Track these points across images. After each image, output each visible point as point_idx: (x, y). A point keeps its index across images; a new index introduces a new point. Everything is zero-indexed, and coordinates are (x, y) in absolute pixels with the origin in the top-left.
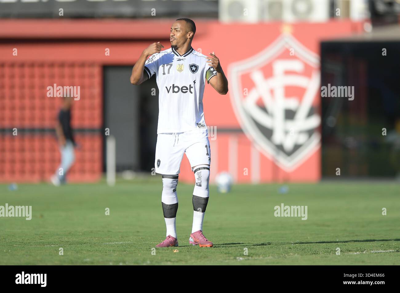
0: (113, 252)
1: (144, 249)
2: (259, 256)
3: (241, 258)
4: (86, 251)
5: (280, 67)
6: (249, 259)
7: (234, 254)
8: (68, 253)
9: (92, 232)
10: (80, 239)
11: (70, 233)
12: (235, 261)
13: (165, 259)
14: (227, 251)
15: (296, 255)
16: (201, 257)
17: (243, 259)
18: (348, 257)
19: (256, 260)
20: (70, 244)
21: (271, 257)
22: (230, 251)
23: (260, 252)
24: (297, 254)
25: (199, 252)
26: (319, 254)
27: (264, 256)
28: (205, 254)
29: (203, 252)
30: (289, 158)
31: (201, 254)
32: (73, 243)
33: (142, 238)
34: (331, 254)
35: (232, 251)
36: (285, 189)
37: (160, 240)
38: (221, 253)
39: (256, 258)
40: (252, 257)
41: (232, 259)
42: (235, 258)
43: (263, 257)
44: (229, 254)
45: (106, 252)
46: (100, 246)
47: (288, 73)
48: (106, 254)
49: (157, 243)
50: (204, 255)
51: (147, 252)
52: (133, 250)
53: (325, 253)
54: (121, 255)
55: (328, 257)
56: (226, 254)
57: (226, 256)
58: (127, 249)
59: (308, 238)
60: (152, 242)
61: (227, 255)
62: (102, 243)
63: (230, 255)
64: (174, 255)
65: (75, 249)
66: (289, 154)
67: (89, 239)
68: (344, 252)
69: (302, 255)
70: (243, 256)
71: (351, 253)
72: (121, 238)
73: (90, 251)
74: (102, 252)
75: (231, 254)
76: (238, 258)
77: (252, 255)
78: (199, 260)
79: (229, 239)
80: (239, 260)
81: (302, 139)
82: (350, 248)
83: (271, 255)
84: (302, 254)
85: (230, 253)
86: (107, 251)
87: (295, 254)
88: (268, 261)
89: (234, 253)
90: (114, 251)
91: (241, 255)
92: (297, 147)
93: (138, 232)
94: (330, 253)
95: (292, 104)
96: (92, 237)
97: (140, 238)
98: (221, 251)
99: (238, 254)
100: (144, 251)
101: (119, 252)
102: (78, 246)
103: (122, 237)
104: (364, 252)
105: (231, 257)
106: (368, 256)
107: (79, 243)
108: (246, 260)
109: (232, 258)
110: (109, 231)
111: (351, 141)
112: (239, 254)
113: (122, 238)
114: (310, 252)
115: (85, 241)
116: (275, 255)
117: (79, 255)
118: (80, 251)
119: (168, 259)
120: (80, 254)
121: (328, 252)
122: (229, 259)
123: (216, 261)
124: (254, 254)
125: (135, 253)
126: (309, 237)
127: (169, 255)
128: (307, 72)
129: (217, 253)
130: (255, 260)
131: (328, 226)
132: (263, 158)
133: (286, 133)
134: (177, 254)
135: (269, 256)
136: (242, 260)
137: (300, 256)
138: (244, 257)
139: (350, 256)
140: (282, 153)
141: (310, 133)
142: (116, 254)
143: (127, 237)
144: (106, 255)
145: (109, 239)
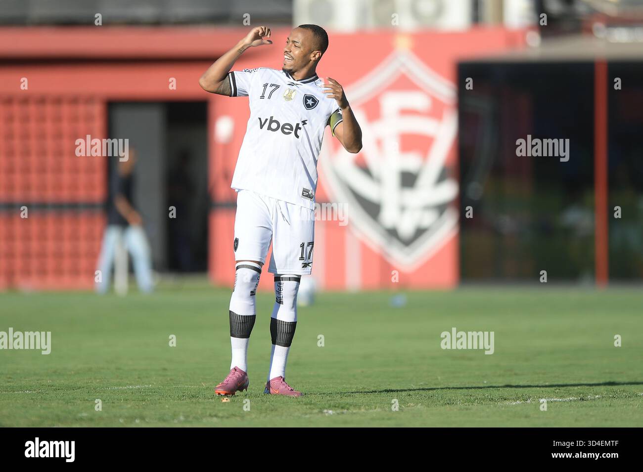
0: (125, 402)
1: (174, 397)
2: (360, 409)
3: (330, 412)
4: (81, 401)
5: (392, 102)
6: (343, 413)
7: (319, 405)
8: (53, 404)
9: (90, 370)
10: (71, 381)
11: (55, 372)
12: (320, 415)
13: (208, 414)
14: (307, 400)
15: (419, 406)
16: (266, 409)
17: (334, 412)
18: (503, 408)
19: (355, 413)
20: (55, 390)
21: (378, 410)
22: (313, 400)
23: (361, 401)
24: (420, 404)
25: (263, 401)
26: (456, 404)
27: (367, 407)
28: (273, 406)
29: (269, 402)
30: (407, 249)
31: (266, 404)
32: (61, 387)
33: (171, 380)
34: (475, 404)
35: (316, 400)
36: (401, 299)
37: (200, 382)
38: (298, 403)
39: (354, 411)
40: (348, 409)
41: (316, 413)
42: (321, 412)
43: (366, 409)
44: (311, 404)
45: (113, 402)
46: (104, 393)
47: (406, 112)
48: (114, 404)
49: (195, 387)
50: (271, 406)
51: (179, 401)
52: (156, 398)
53: (465, 402)
54: (137, 407)
55: (470, 409)
56: (306, 404)
57: (306, 408)
58: (147, 397)
59: (437, 379)
60: (187, 385)
61: (308, 406)
62: (107, 387)
63: (312, 406)
64: (222, 406)
65: (64, 397)
66: (407, 243)
67: (85, 381)
68: (495, 401)
69: (428, 406)
70: (334, 408)
71: (507, 403)
72: (137, 380)
73: (87, 400)
74: (107, 401)
75: (315, 404)
76: (325, 411)
77: (348, 406)
78: (264, 415)
79: (310, 381)
80: (327, 414)
81: (428, 219)
82: (506, 395)
83: (379, 407)
84: (428, 404)
85: (313, 402)
86: (115, 401)
87: (417, 404)
88: (374, 415)
89: (319, 403)
90: (126, 400)
91: (330, 406)
92: (420, 232)
93: (165, 369)
94: (473, 402)
95: (411, 162)
96: (91, 379)
97: (169, 379)
98: (299, 400)
99: (325, 404)
100: (174, 400)
101: (134, 401)
102: (68, 393)
103: (139, 378)
104: (529, 401)
105: (314, 409)
106: (535, 408)
107: (69, 388)
108: (338, 414)
109: (316, 411)
110: (118, 369)
111: (507, 223)
112: (327, 405)
113: (140, 380)
114: (442, 402)
115: (79, 384)
116: (385, 406)
117: (70, 408)
118: (72, 401)
119: (214, 414)
120: (71, 405)
121: (469, 401)
122: (311, 413)
123: (290, 415)
124: (351, 405)
125: (160, 403)
126: (439, 378)
127: (215, 406)
128: (435, 112)
129: (293, 404)
130: (353, 414)
131: (471, 359)
132: (365, 249)
133: (403, 209)
134: (227, 404)
135: (375, 408)
136: (331, 414)
137: (425, 408)
138: (336, 410)
139: (505, 407)
140: (396, 241)
141: (441, 208)
142: (129, 406)
143: (147, 377)
144: (113, 407)
145: (118, 380)
